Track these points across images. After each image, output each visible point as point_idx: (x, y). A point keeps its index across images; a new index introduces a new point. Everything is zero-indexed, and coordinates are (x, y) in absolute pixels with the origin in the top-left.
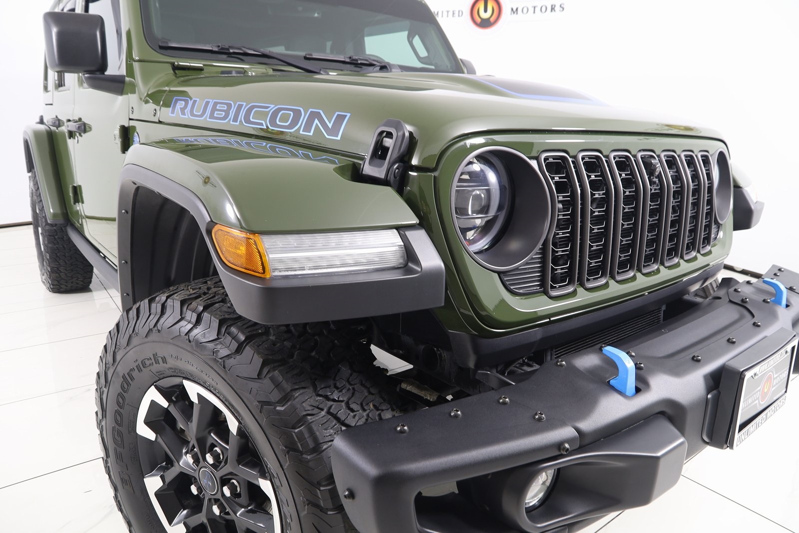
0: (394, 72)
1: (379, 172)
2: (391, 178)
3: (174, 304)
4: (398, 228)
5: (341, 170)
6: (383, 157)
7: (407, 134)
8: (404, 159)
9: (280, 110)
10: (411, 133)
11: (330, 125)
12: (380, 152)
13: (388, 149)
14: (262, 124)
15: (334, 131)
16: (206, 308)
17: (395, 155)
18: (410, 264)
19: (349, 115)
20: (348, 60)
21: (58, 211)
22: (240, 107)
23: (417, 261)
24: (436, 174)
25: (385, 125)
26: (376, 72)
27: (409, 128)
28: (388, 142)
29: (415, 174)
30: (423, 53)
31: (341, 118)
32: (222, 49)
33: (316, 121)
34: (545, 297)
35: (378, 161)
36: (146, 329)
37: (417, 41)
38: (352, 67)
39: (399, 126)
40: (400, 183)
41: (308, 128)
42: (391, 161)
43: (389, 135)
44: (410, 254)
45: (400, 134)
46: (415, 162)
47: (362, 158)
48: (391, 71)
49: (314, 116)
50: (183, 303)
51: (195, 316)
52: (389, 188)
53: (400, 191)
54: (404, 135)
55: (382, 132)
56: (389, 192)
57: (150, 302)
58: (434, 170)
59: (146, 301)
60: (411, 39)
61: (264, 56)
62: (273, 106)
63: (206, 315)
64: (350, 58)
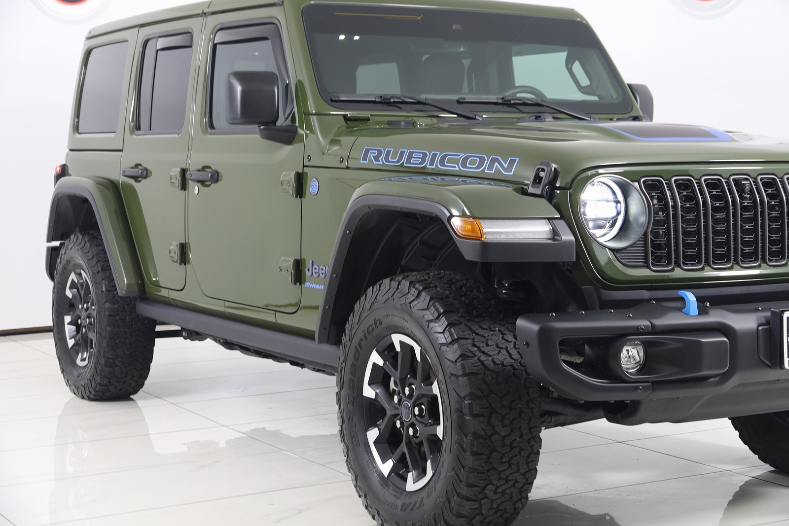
0: (548, 121)
1: (538, 191)
2: (545, 193)
3: (405, 284)
4: (549, 219)
5: (516, 190)
6: (540, 183)
7: (553, 169)
8: (552, 183)
9: (468, 157)
10: (555, 169)
11: (506, 166)
12: (537, 180)
13: (542, 178)
14: (455, 167)
15: (509, 169)
16: (424, 289)
17: (547, 181)
18: (556, 237)
19: (518, 159)
20: (500, 101)
21: (134, 281)
22: (434, 156)
23: (558, 235)
24: (571, 191)
25: (540, 164)
26: (532, 121)
27: (554, 166)
28: (542, 174)
29: (558, 192)
30: (584, 81)
31: (512, 162)
32: (384, 99)
33: (496, 164)
34: (648, 270)
35: (536, 185)
36: (386, 297)
37: (577, 67)
38: (505, 108)
39: (548, 165)
40: (550, 197)
41: (490, 168)
42: (544, 184)
43: (543, 170)
44: (555, 233)
45: (549, 169)
46: (558, 185)
47: (527, 185)
48: (545, 121)
49: (494, 161)
50: (410, 283)
51: (417, 292)
52: (544, 199)
53: (550, 201)
54: (551, 169)
55: (539, 169)
56: (544, 201)
57: (391, 281)
58: (569, 189)
59: (388, 280)
60: (570, 66)
61: (419, 103)
62: (462, 154)
63: (423, 294)
64: (503, 99)
